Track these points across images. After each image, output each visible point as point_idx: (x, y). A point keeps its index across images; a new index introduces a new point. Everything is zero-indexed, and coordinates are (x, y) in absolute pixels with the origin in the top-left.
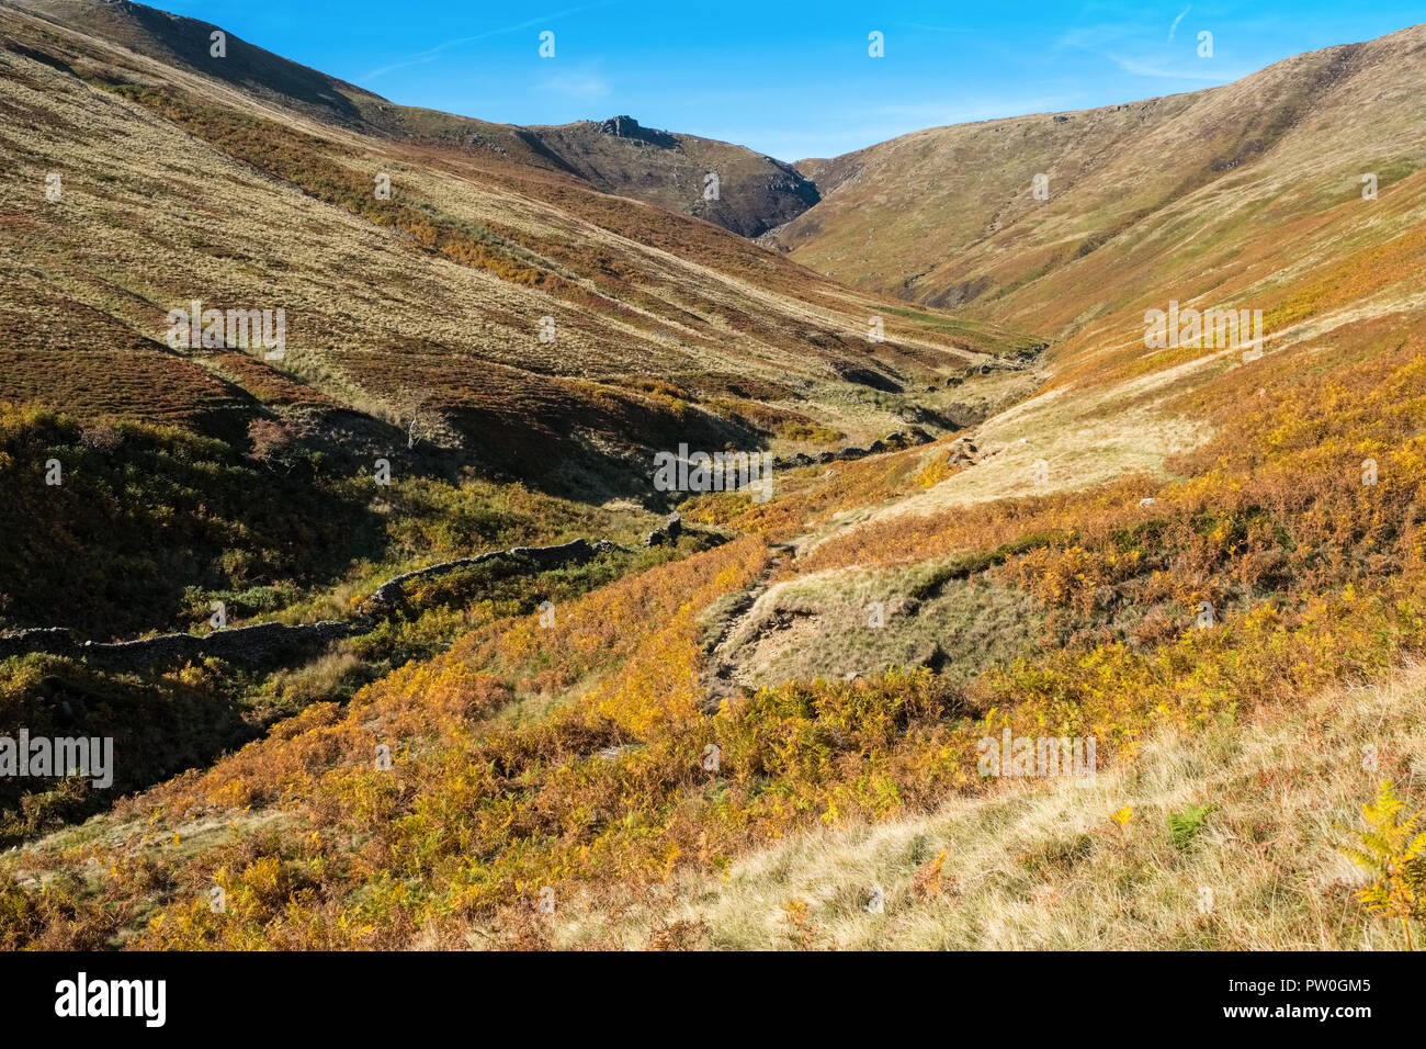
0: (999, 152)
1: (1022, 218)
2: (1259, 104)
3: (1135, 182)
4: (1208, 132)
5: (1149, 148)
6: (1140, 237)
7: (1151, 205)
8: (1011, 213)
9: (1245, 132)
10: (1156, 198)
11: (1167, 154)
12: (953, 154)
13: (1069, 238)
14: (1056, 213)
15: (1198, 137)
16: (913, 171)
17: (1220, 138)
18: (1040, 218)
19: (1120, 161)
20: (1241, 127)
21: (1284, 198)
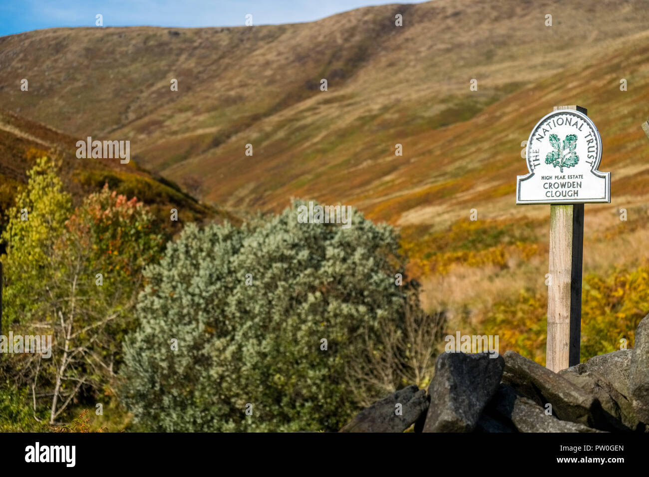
0: (124, 54)
1: (152, 112)
2: (340, 41)
3: (246, 92)
4: (301, 58)
5: (253, 65)
7: (262, 111)
8: (141, 107)
10: (267, 103)
11: (269, 73)
12: (84, 52)
13: (200, 132)
14: (181, 111)
15: (293, 61)
16: (48, 63)
17: (311, 65)
18: (168, 113)
19: (230, 74)
20: (327, 57)
21: (387, 116)
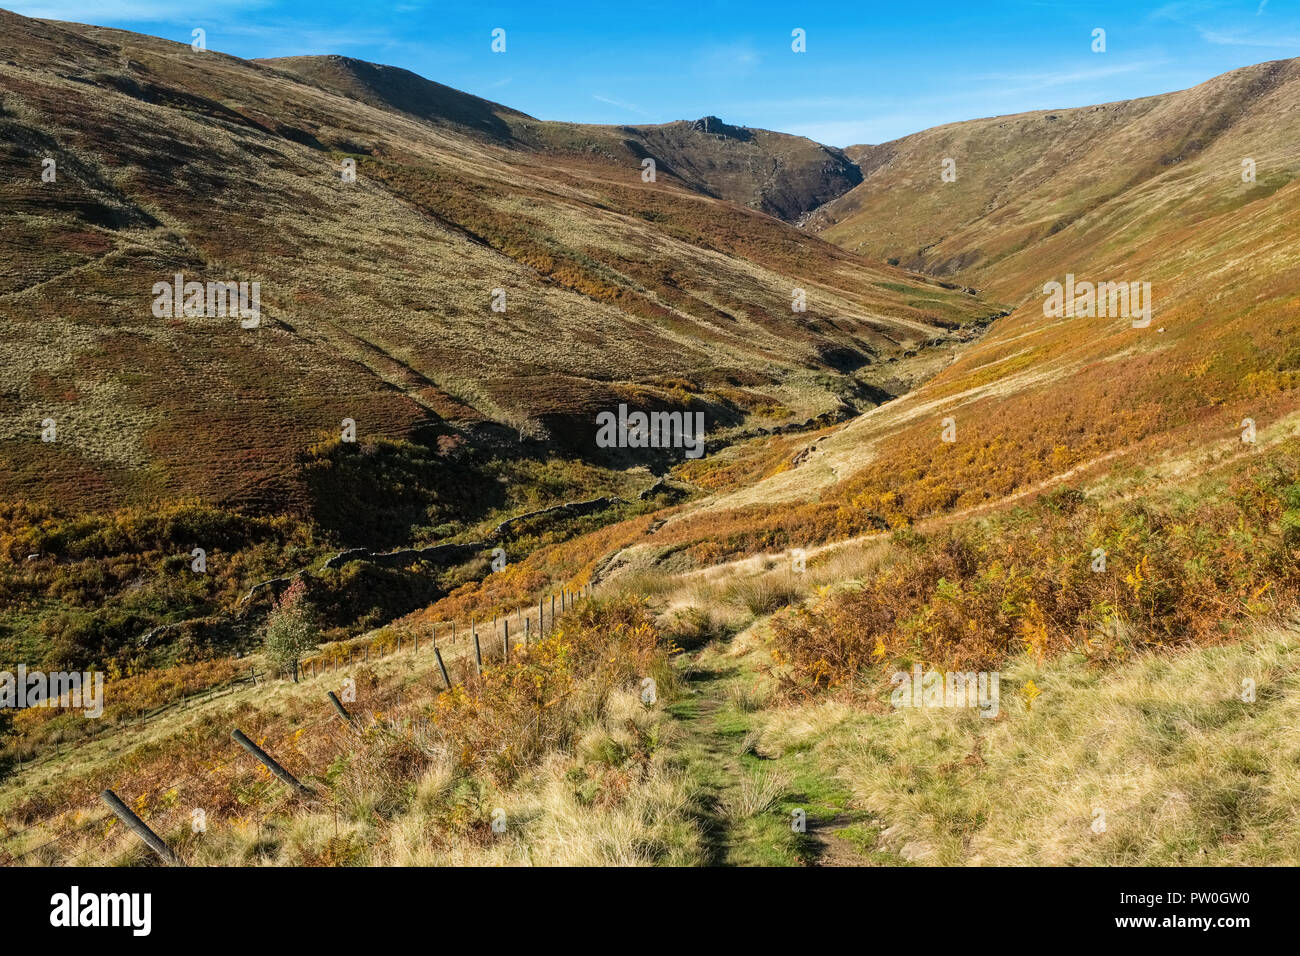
0: (1001, 144)
1: (1014, 199)
2: (1203, 110)
3: (1102, 173)
4: (1161, 133)
5: (1116, 143)
6: (1094, 222)
7: (1111, 191)
8: (1006, 195)
9: (1190, 133)
10: (1115, 187)
11: (1128, 150)
12: (966, 146)
13: (1045, 219)
14: (1040, 196)
15: (1153, 136)
16: (933, 159)
17: (1169, 137)
18: (1028, 200)
19: (1093, 154)
20: (1187, 129)
21: (1195, 199)
